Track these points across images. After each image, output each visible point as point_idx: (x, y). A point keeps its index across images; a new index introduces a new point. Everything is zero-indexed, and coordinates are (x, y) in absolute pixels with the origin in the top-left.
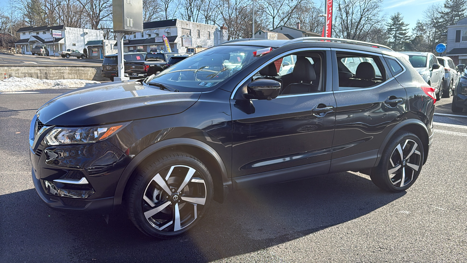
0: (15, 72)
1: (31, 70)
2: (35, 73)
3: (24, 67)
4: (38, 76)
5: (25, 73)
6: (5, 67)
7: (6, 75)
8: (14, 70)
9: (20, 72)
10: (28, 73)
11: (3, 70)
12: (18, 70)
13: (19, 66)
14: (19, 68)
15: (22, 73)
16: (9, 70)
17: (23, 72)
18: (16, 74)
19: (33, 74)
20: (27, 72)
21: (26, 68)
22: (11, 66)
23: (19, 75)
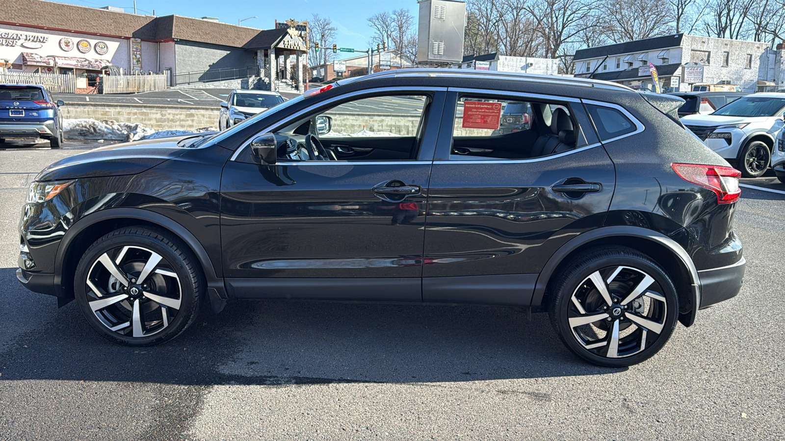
0: (378, 124)
1: (399, 122)
2: (405, 125)
3: (390, 118)
4: (408, 131)
5: (391, 126)
6: (366, 117)
7: (365, 128)
8: (376, 121)
9: (385, 124)
10: (395, 126)
11: (363, 120)
12: (382, 121)
13: (384, 116)
14: (384, 118)
15: (387, 126)
16: (370, 121)
17: (389, 124)
18: (379, 126)
19: (402, 127)
20: (394, 124)
21: (393, 118)
22: (374, 115)
23: (383, 128)
